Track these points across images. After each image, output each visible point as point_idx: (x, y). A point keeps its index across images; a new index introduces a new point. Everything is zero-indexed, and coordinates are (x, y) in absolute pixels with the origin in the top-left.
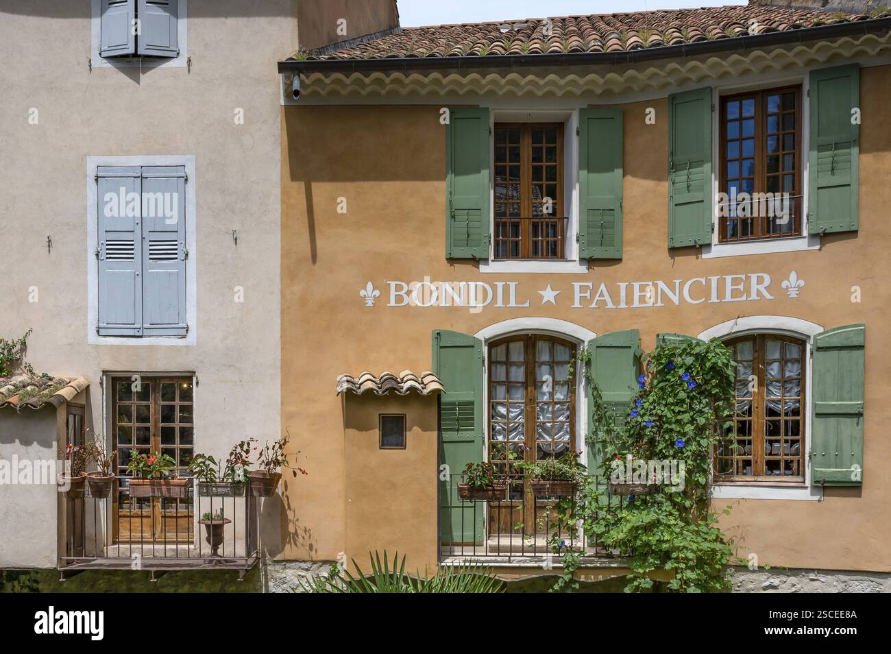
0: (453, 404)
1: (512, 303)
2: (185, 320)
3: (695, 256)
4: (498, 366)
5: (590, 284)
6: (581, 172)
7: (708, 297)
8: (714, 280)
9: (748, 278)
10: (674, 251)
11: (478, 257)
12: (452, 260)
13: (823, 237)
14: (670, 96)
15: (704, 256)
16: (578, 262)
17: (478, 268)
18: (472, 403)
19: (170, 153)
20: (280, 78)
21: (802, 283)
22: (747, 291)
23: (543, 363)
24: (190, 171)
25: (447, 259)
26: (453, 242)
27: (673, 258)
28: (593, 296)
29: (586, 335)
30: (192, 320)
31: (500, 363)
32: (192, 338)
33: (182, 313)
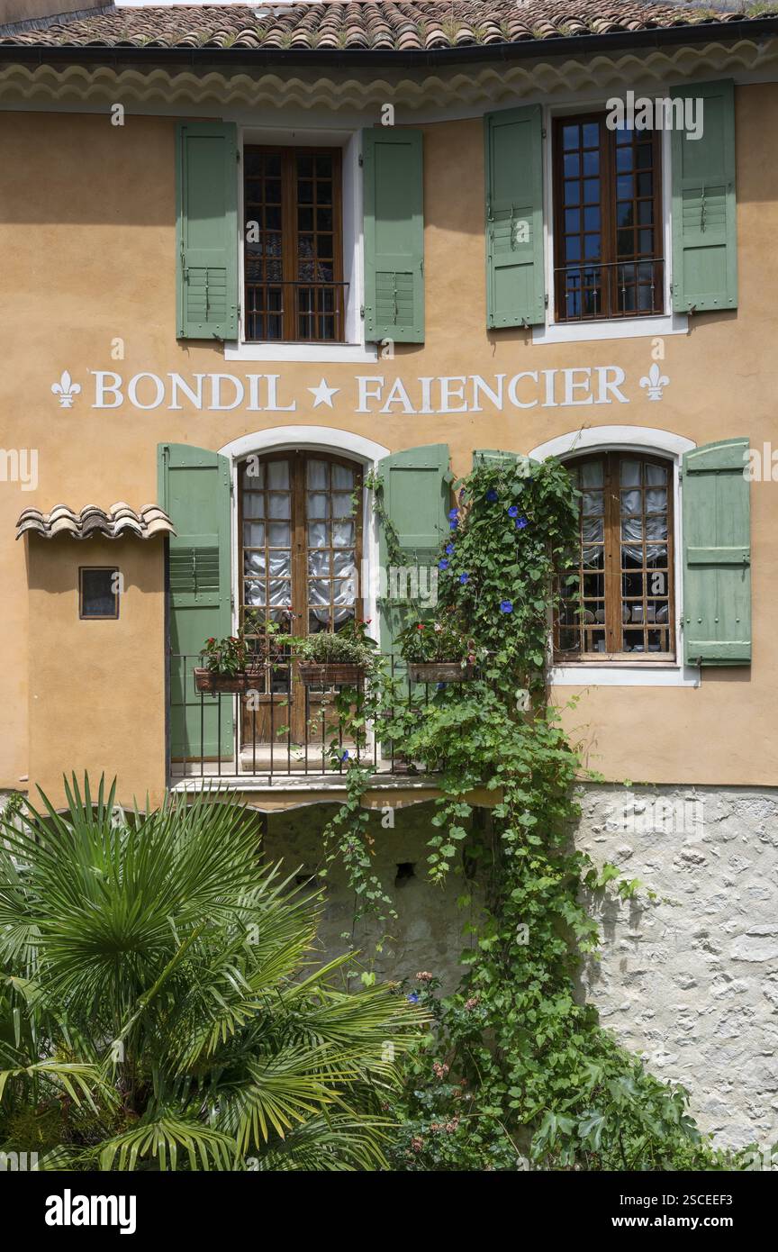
0: (188, 552)
1: (272, 405)
3: (523, 342)
4: (253, 497)
5: (381, 379)
6: (365, 219)
7: (542, 398)
8: (549, 374)
9: (595, 373)
10: (495, 333)
11: (222, 336)
12: (184, 341)
13: (694, 317)
14: (485, 114)
15: (536, 341)
16: (363, 347)
17: (223, 353)
18: (215, 551)
21: (665, 380)
22: (594, 390)
23: (316, 493)
25: (178, 340)
26: (188, 316)
27: (493, 343)
28: (384, 395)
29: (374, 452)
31: (256, 492)
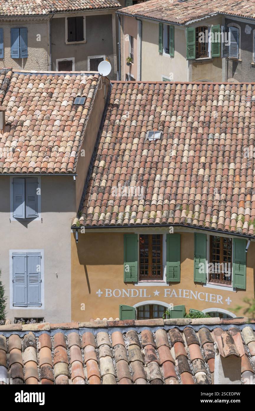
2: (41, 302)
3: (202, 286)
5: (170, 289)
10: (196, 283)
11: (134, 281)
12: (126, 283)
13: (237, 289)
15: (204, 286)
16: (166, 282)
17: (134, 285)
19: (36, 249)
20: (72, 231)
23: (155, 311)
24: (42, 254)
25: (124, 282)
26: (126, 277)
29: (169, 306)
30: (43, 301)
31: (141, 311)
32: (43, 307)
33: (39, 299)
